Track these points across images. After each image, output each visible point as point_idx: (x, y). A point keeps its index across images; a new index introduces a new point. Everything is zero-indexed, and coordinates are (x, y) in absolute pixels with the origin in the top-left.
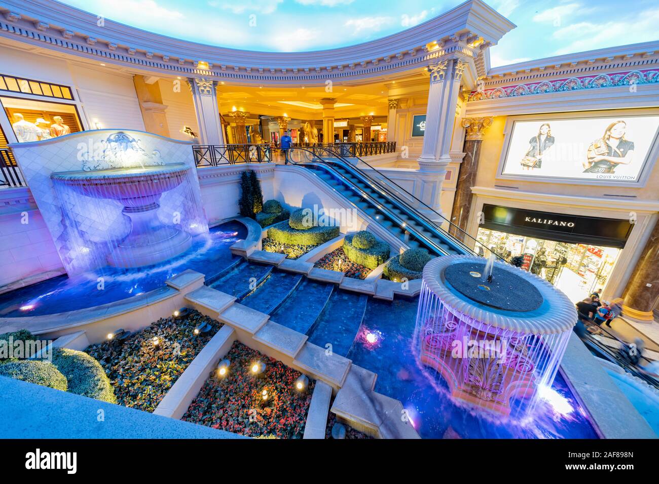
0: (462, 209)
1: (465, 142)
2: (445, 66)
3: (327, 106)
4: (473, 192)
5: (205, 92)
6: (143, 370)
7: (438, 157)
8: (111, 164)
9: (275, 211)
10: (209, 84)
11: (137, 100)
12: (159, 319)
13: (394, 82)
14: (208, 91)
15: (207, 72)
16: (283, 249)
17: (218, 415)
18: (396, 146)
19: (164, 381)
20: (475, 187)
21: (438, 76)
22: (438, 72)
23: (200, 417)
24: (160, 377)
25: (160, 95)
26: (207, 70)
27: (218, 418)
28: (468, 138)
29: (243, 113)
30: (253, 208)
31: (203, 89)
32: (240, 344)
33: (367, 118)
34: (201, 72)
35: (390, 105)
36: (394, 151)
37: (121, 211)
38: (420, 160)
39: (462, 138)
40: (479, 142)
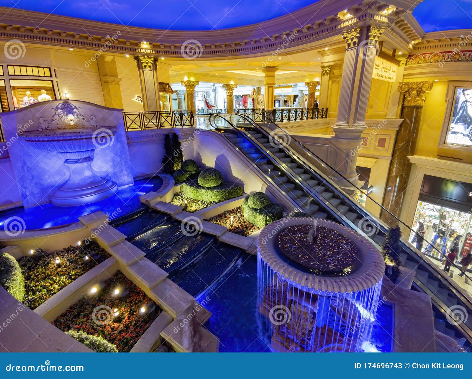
0: (398, 179)
1: (403, 108)
2: (358, 33)
3: (270, 73)
4: (410, 162)
5: (148, 67)
6: (44, 279)
7: (351, 124)
8: (58, 126)
9: (190, 169)
10: (151, 60)
11: (98, 74)
12: (69, 246)
13: (326, 49)
14: (150, 67)
15: (149, 51)
16: (186, 202)
17: (81, 320)
18: (329, 112)
19: (54, 288)
20: (415, 156)
21: (352, 43)
22: (352, 39)
23: (71, 318)
24: (52, 285)
25: (116, 70)
26: (149, 49)
27: (81, 322)
28: (406, 104)
29: (193, 82)
30: (173, 166)
31: (145, 64)
32: (121, 273)
33: (312, 84)
34: (144, 50)
35: (323, 71)
36: (326, 117)
37: (63, 162)
38: (335, 126)
39: (399, 104)
40: (419, 108)
